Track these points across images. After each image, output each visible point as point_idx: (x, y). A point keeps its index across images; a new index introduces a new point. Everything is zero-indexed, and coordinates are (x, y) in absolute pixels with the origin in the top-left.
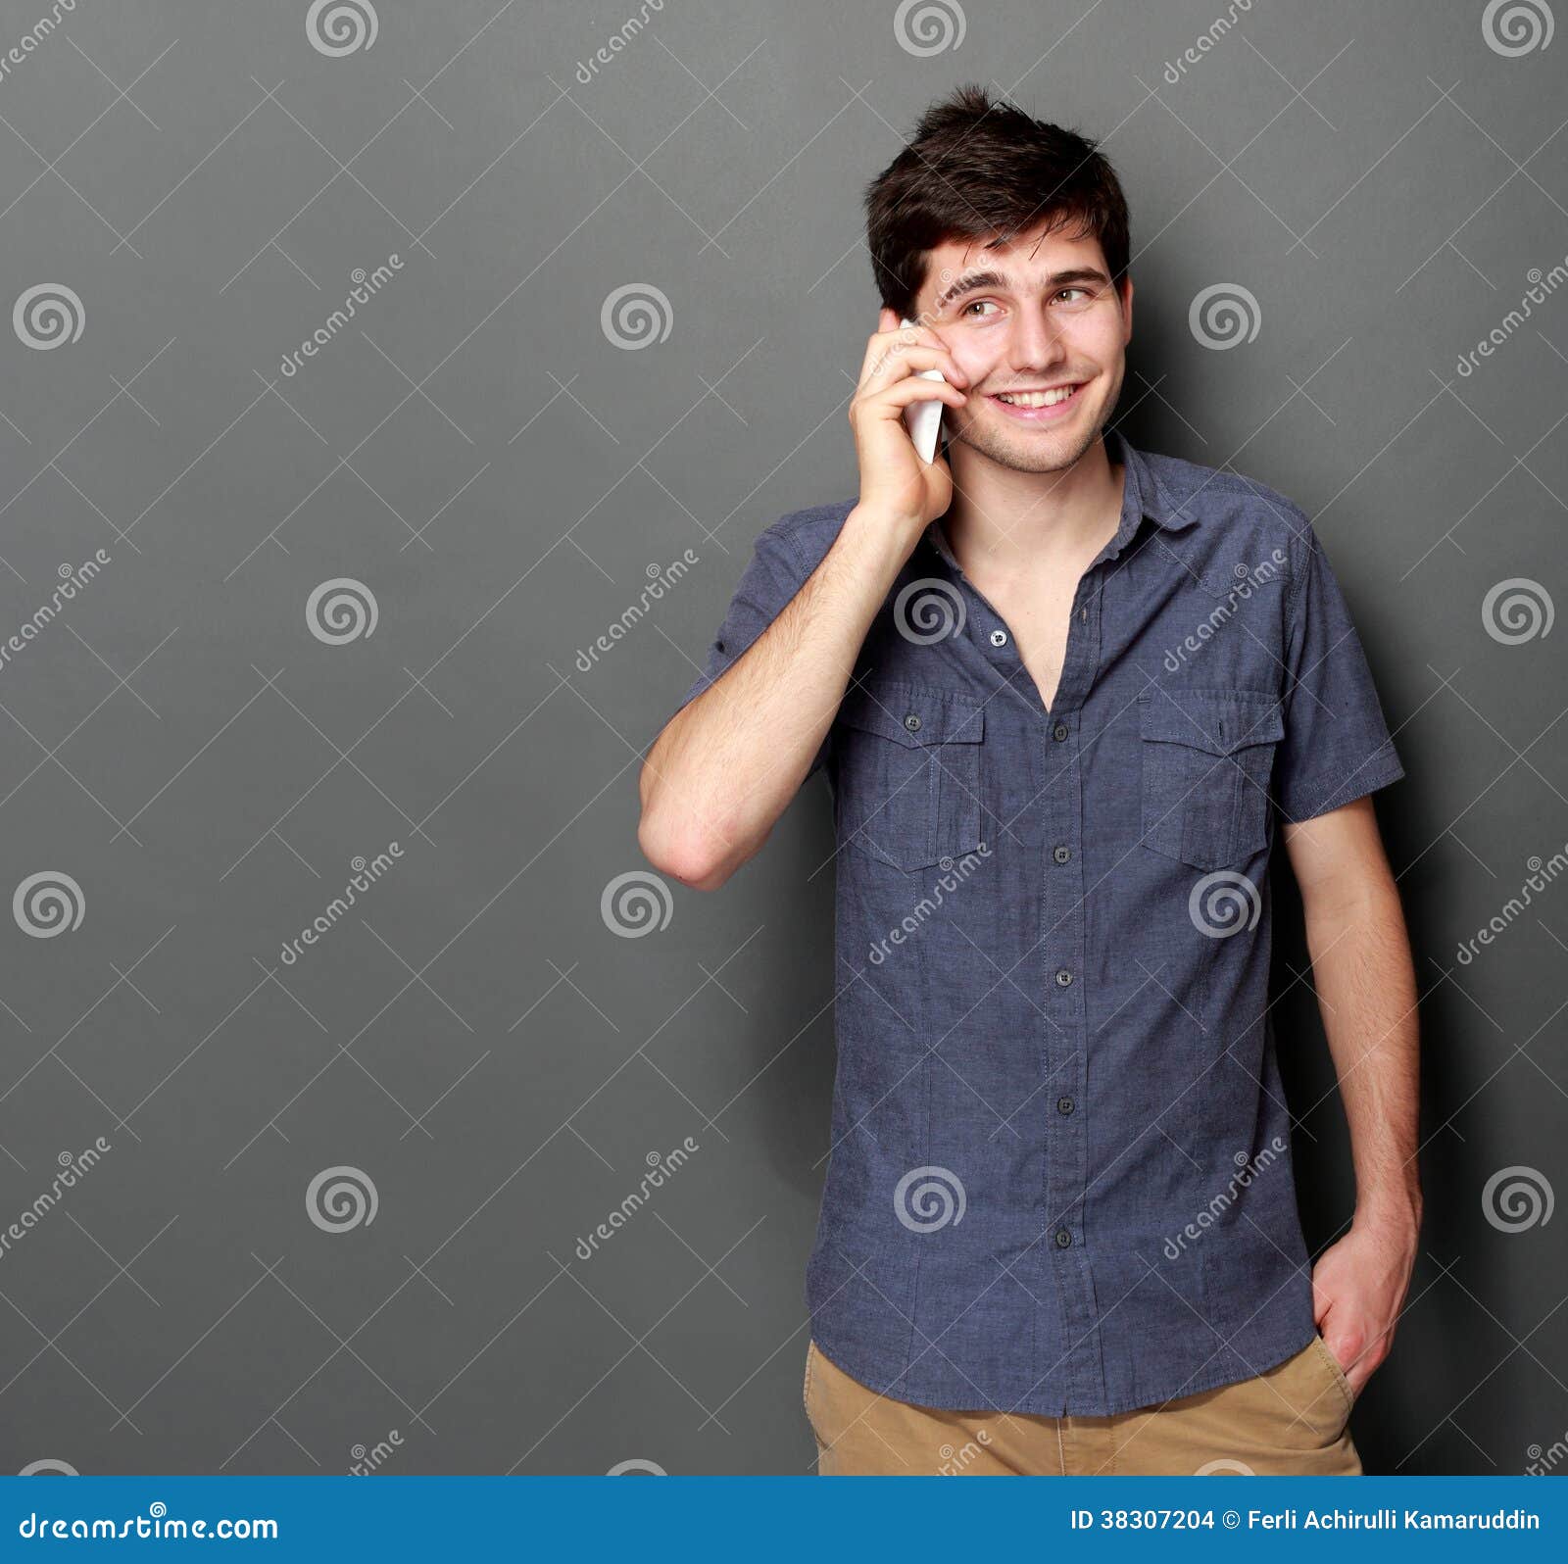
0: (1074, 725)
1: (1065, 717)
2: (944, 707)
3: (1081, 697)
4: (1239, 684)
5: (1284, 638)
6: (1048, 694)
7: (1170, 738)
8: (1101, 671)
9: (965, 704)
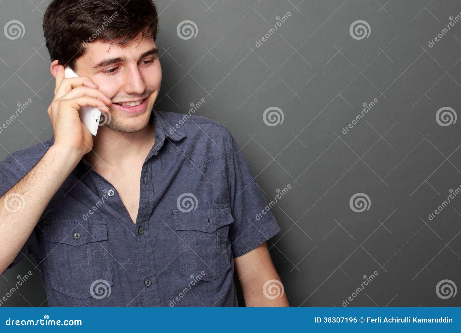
0: (146, 227)
1: (142, 224)
2: (89, 227)
3: (148, 215)
4: (213, 202)
5: (228, 181)
6: (134, 215)
7: (189, 228)
8: (155, 203)
9: (98, 224)
